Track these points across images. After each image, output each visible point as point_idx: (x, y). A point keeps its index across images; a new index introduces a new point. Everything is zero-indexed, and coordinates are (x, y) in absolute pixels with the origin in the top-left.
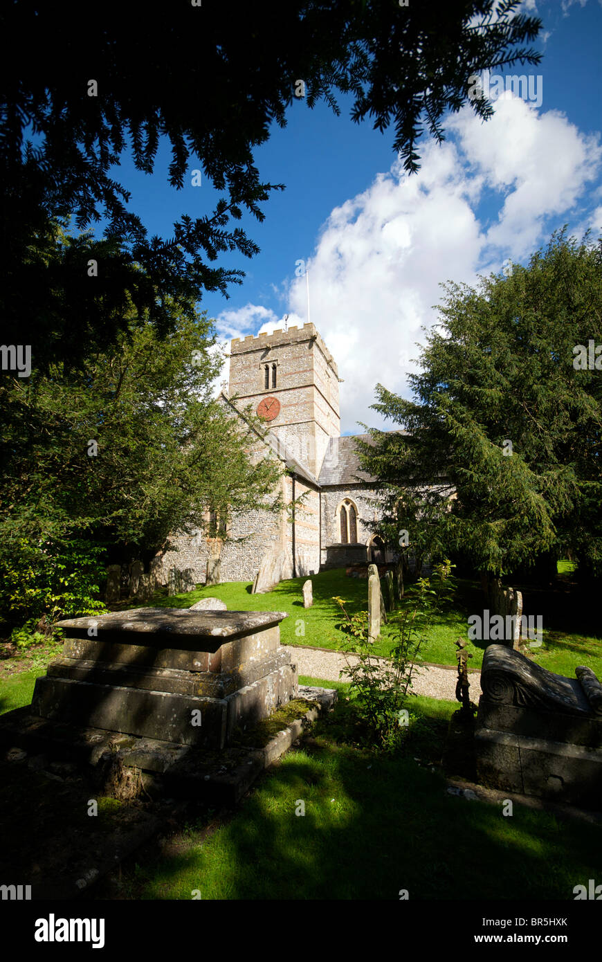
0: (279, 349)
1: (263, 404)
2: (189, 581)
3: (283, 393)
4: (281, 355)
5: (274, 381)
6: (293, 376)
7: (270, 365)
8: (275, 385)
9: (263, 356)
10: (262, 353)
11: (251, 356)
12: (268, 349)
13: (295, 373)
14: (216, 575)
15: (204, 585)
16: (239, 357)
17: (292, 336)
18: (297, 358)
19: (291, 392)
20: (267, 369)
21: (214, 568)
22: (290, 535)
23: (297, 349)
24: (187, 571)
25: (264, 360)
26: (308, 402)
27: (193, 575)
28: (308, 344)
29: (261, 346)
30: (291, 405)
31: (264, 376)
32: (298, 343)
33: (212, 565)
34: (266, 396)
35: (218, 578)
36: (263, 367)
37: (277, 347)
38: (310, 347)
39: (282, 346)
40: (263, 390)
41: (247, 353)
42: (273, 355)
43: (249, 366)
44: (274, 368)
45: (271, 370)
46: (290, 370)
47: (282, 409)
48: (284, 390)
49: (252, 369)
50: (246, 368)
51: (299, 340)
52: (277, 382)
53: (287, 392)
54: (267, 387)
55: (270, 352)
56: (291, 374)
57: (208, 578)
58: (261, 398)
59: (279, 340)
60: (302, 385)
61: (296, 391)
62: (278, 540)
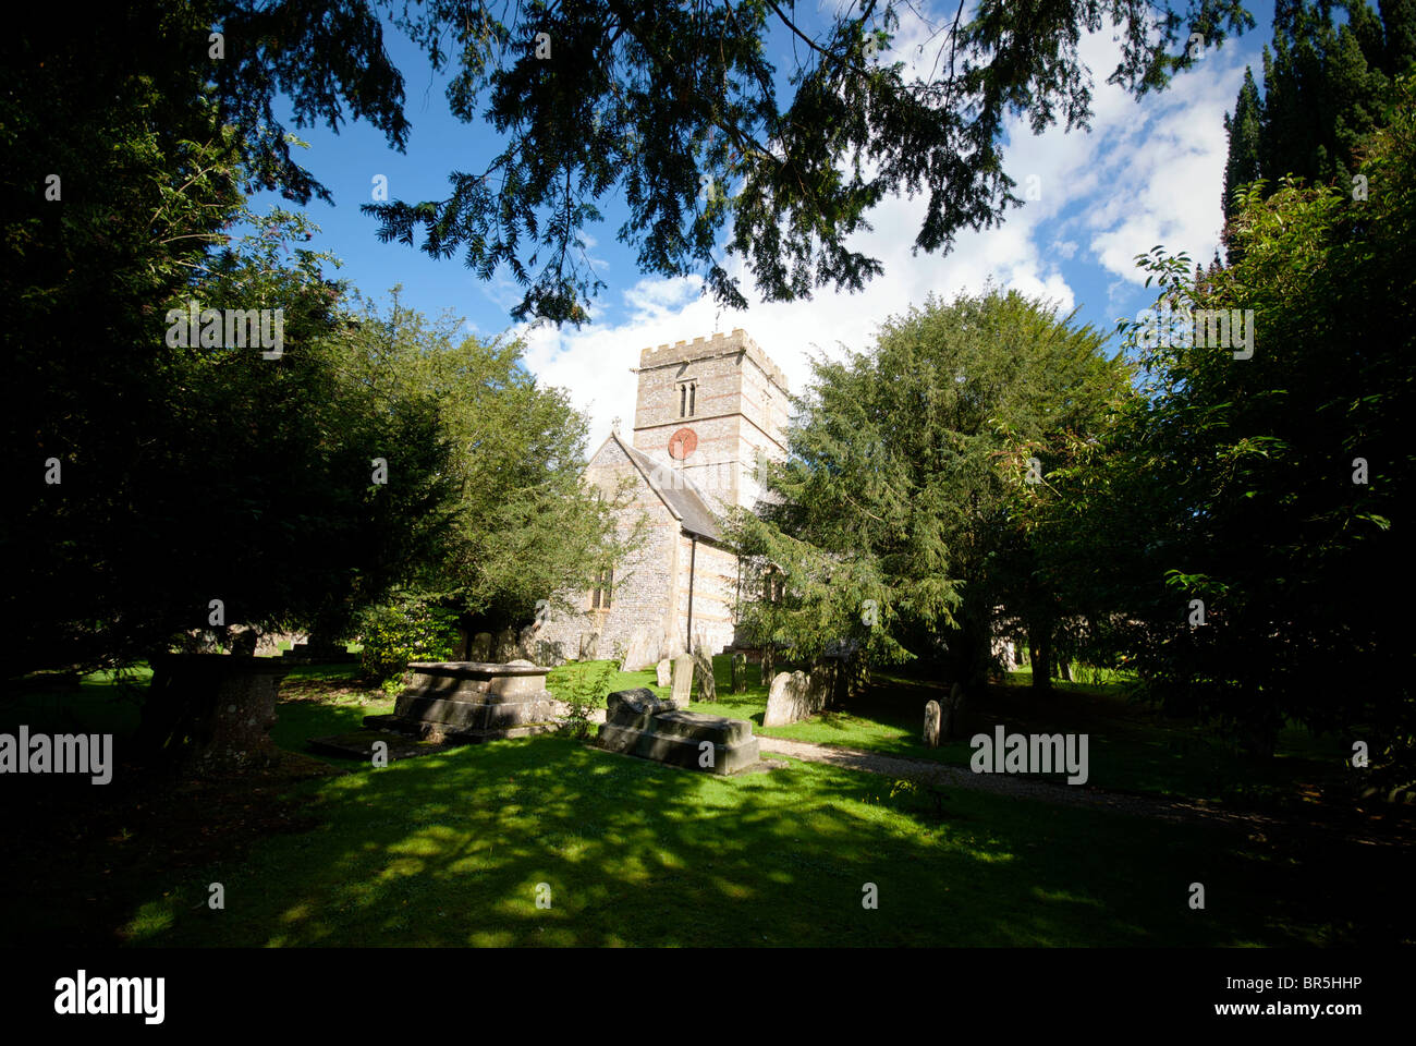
0: (700, 364)
1: (676, 437)
2: (558, 655)
3: (701, 423)
4: (701, 373)
5: (692, 407)
6: (716, 400)
7: (688, 386)
8: (692, 413)
9: (680, 373)
10: (678, 369)
11: (665, 373)
12: (685, 364)
13: (719, 397)
14: (592, 651)
15: (577, 661)
16: (650, 373)
17: (716, 346)
18: (721, 376)
19: (712, 422)
20: (684, 390)
21: (589, 642)
22: (685, 608)
23: (722, 364)
24: (556, 644)
25: (681, 378)
26: (732, 437)
27: (563, 649)
28: (736, 358)
29: (678, 359)
30: (710, 440)
31: (680, 400)
32: (724, 356)
33: (587, 639)
34: (681, 427)
35: (594, 654)
36: (679, 387)
37: (697, 361)
38: (738, 362)
39: (704, 359)
40: (678, 418)
41: (660, 368)
42: (692, 372)
43: (662, 386)
44: (693, 389)
45: (688, 392)
46: (713, 392)
47: (699, 444)
48: (704, 419)
49: (665, 390)
50: (658, 388)
51: (724, 353)
52: (695, 408)
53: (706, 422)
54: (683, 415)
55: (689, 367)
56: (712, 398)
57: (582, 653)
58: (675, 429)
59: (700, 352)
60: (725, 413)
61: (719, 420)
62: (667, 614)
